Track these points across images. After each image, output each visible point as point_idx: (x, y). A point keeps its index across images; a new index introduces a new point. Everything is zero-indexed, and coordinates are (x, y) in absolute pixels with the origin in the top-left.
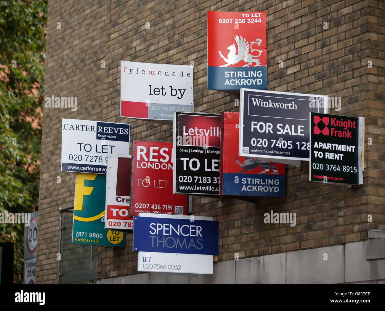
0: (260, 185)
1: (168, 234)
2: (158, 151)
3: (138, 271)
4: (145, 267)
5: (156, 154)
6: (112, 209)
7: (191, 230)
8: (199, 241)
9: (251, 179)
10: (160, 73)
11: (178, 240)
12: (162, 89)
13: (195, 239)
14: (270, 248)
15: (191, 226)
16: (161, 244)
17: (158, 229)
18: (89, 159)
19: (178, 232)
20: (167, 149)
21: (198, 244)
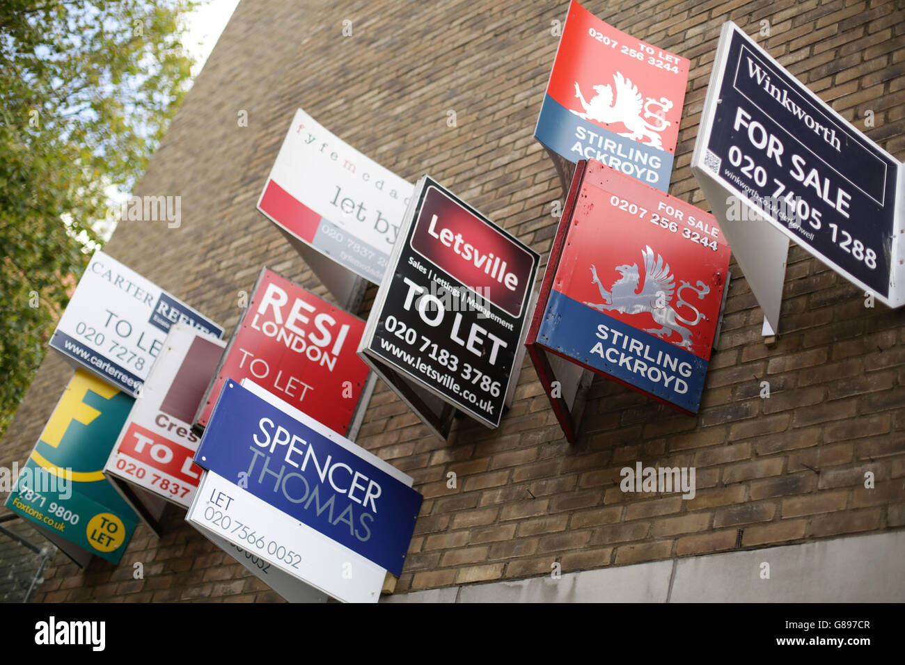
0: (642, 358)
1: (297, 466)
2: (312, 316)
3: (187, 518)
4: (209, 517)
5: (305, 320)
6: (136, 435)
7: (354, 484)
8: (366, 519)
9: (621, 335)
10: (366, 176)
11: (316, 492)
12: (361, 207)
13: (358, 509)
14: (609, 551)
15: (358, 474)
16: (270, 480)
17: (276, 440)
18: (117, 350)
19: (322, 471)
20: (332, 322)
21: (362, 526)
